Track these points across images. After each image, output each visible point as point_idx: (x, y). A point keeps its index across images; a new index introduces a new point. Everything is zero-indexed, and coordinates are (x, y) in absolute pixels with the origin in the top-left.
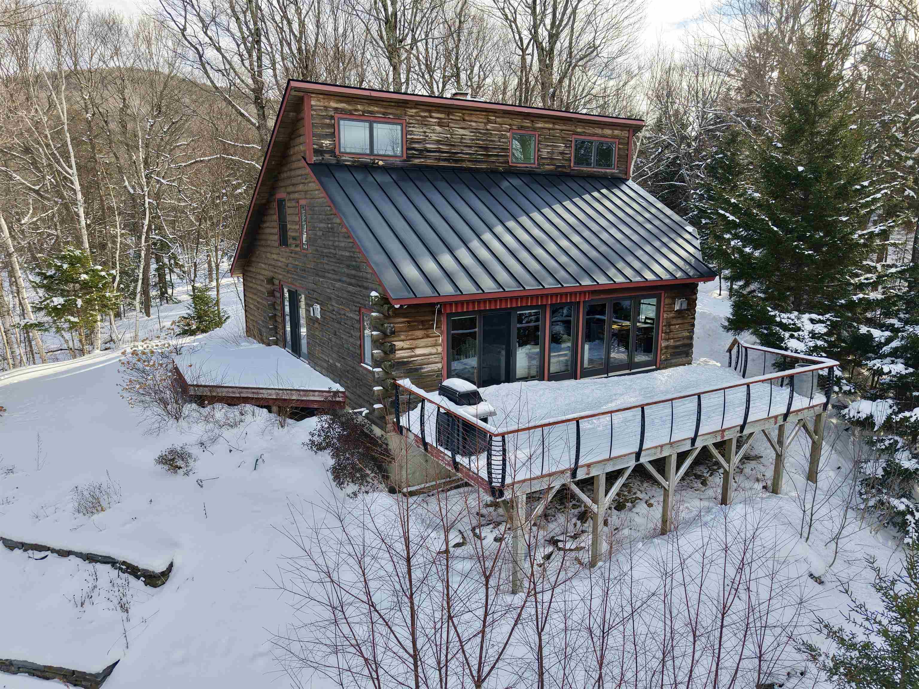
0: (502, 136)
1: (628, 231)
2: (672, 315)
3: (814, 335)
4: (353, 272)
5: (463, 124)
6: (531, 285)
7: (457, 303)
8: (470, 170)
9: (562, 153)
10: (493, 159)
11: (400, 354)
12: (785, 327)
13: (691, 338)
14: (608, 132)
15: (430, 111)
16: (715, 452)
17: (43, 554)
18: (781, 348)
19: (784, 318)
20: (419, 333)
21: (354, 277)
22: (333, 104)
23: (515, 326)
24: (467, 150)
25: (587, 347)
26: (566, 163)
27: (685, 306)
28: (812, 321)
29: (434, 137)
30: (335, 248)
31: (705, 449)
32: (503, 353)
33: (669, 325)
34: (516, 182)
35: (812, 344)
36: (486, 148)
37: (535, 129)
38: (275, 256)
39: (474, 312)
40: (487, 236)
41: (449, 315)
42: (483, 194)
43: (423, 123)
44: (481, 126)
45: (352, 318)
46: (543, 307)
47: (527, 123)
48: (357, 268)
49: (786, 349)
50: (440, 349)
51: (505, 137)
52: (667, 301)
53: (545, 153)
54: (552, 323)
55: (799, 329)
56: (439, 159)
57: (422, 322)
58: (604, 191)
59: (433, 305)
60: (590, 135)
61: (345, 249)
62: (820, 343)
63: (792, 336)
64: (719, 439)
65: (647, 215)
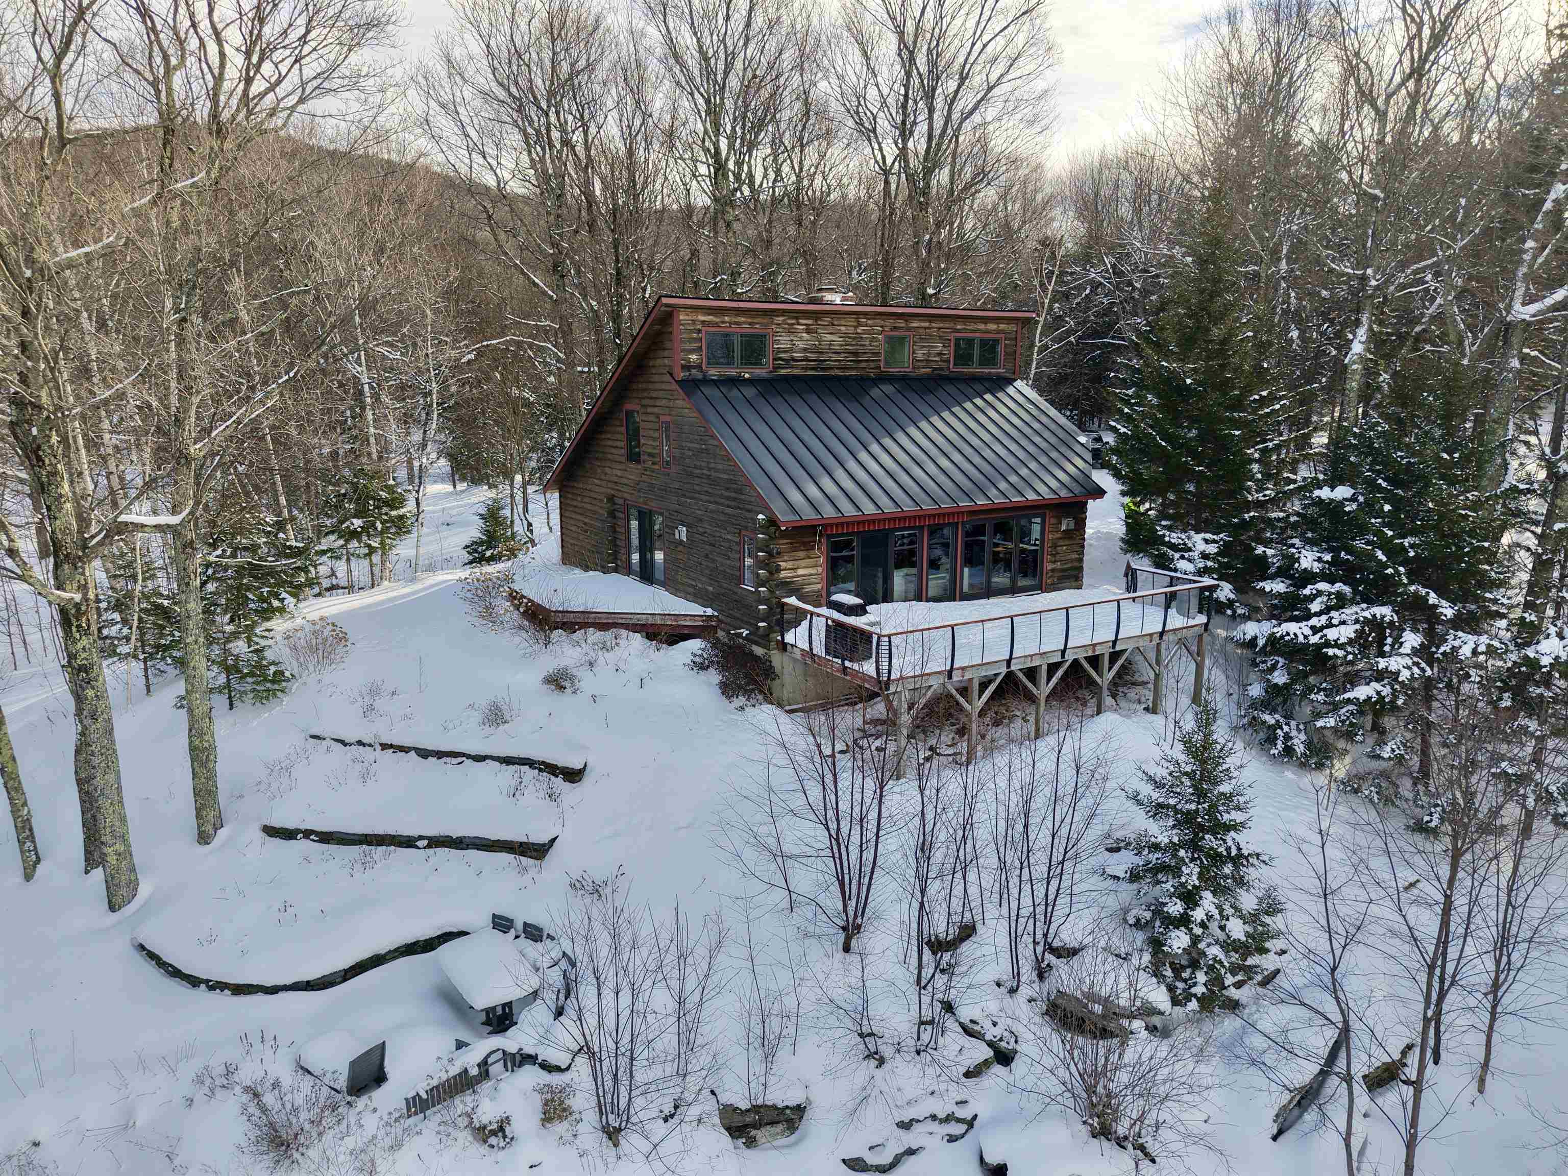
0: (873, 339)
1: (1013, 447)
2: (1059, 535)
3: (1205, 556)
4: (733, 495)
5: (831, 329)
6: (908, 507)
7: (837, 525)
8: (838, 378)
9: (940, 354)
10: (863, 365)
11: (783, 574)
12: (1174, 547)
13: (1081, 560)
14: (992, 326)
15: (797, 318)
16: (1086, 665)
17: (460, 760)
18: (1170, 570)
19: (1174, 537)
20: (801, 554)
21: (734, 499)
22: (702, 318)
23: (893, 549)
24: (836, 357)
25: (966, 570)
26: (944, 365)
27: (1072, 526)
28: (1206, 541)
29: (801, 345)
30: (710, 469)
31: (1076, 662)
32: (880, 575)
33: (1055, 546)
34: (888, 389)
35: (1201, 565)
36: (856, 354)
37: (909, 329)
38: (619, 473)
39: (853, 533)
40: (863, 456)
41: (829, 537)
42: (854, 406)
43: (791, 331)
44: (851, 330)
45: (729, 541)
46: (921, 528)
47: (901, 323)
48: (739, 491)
49: (1176, 570)
50: (820, 570)
51: (876, 340)
52: (1053, 521)
53: (920, 354)
54: (930, 547)
55: (1190, 550)
56: (806, 369)
57: (804, 544)
58: (988, 397)
59: (814, 527)
60: (972, 331)
61: (724, 471)
62: (1210, 564)
63: (1182, 557)
64: (1090, 654)
65: (1036, 426)
